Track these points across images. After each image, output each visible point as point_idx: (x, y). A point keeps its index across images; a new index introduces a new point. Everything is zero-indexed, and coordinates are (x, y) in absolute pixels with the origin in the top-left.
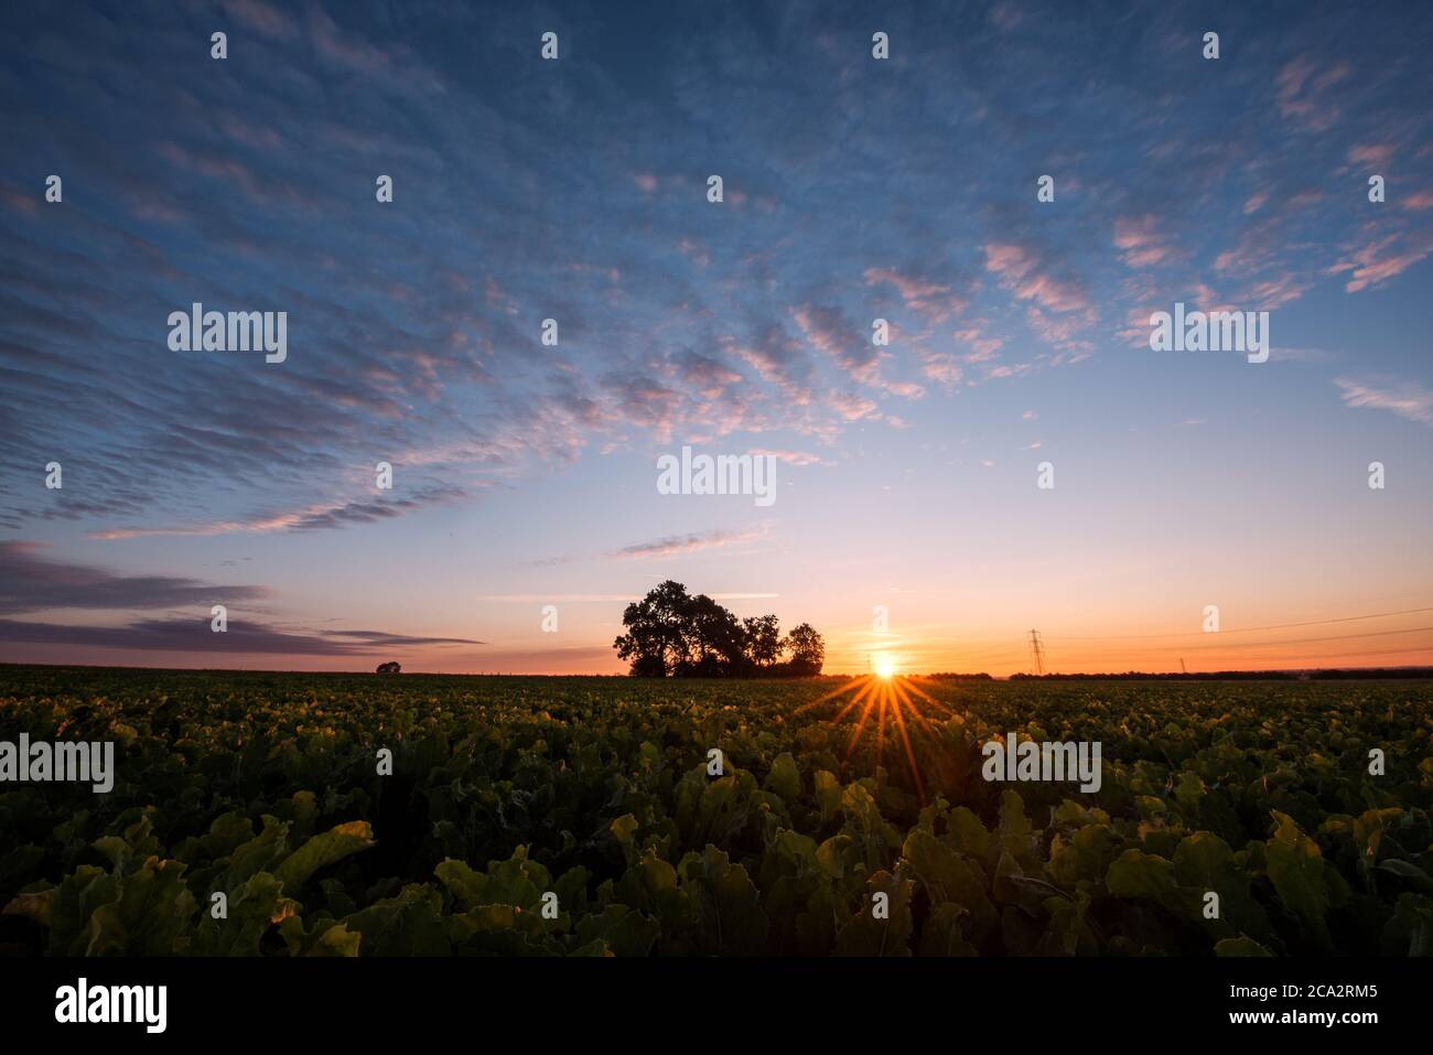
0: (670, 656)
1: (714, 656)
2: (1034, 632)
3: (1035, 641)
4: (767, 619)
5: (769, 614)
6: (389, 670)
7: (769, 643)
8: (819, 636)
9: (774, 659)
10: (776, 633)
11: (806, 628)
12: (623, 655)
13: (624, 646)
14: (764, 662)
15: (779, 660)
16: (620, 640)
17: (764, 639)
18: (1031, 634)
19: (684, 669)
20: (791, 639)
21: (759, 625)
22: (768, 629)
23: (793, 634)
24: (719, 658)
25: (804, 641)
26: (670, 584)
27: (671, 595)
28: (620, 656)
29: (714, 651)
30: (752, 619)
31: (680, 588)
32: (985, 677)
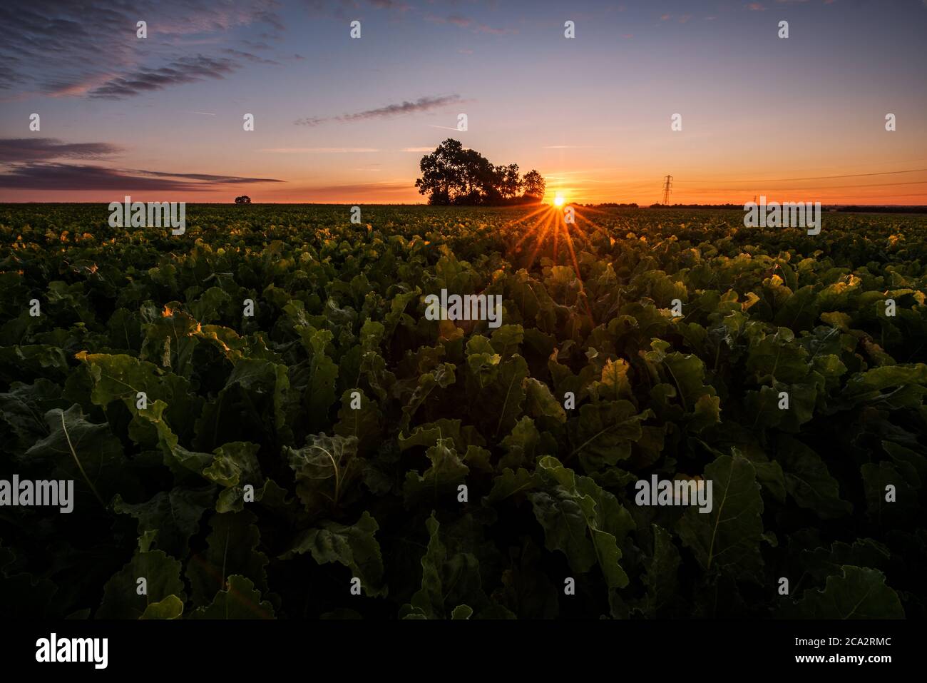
0: (452, 192)
1: (478, 192)
2: (669, 177)
3: (668, 183)
4: (512, 167)
5: (513, 164)
6: (242, 201)
7: (513, 184)
8: (542, 179)
9: (515, 194)
10: (517, 177)
11: (534, 173)
12: (422, 192)
13: (423, 185)
14: (508, 196)
15: (517, 194)
16: (419, 181)
17: (509, 180)
18: (667, 178)
19: (460, 200)
20: (524, 181)
21: (506, 172)
22: (511, 174)
23: (525, 177)
24: (481, 193)
25: (532, 182)
26: (451, 141)
27: (452, 149)
28: (420, 192)
29: (478, 189)
30: (501, 167)
31: (458, 144)
32: (634, 205)
